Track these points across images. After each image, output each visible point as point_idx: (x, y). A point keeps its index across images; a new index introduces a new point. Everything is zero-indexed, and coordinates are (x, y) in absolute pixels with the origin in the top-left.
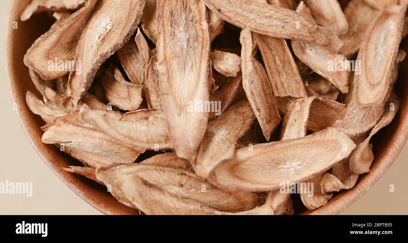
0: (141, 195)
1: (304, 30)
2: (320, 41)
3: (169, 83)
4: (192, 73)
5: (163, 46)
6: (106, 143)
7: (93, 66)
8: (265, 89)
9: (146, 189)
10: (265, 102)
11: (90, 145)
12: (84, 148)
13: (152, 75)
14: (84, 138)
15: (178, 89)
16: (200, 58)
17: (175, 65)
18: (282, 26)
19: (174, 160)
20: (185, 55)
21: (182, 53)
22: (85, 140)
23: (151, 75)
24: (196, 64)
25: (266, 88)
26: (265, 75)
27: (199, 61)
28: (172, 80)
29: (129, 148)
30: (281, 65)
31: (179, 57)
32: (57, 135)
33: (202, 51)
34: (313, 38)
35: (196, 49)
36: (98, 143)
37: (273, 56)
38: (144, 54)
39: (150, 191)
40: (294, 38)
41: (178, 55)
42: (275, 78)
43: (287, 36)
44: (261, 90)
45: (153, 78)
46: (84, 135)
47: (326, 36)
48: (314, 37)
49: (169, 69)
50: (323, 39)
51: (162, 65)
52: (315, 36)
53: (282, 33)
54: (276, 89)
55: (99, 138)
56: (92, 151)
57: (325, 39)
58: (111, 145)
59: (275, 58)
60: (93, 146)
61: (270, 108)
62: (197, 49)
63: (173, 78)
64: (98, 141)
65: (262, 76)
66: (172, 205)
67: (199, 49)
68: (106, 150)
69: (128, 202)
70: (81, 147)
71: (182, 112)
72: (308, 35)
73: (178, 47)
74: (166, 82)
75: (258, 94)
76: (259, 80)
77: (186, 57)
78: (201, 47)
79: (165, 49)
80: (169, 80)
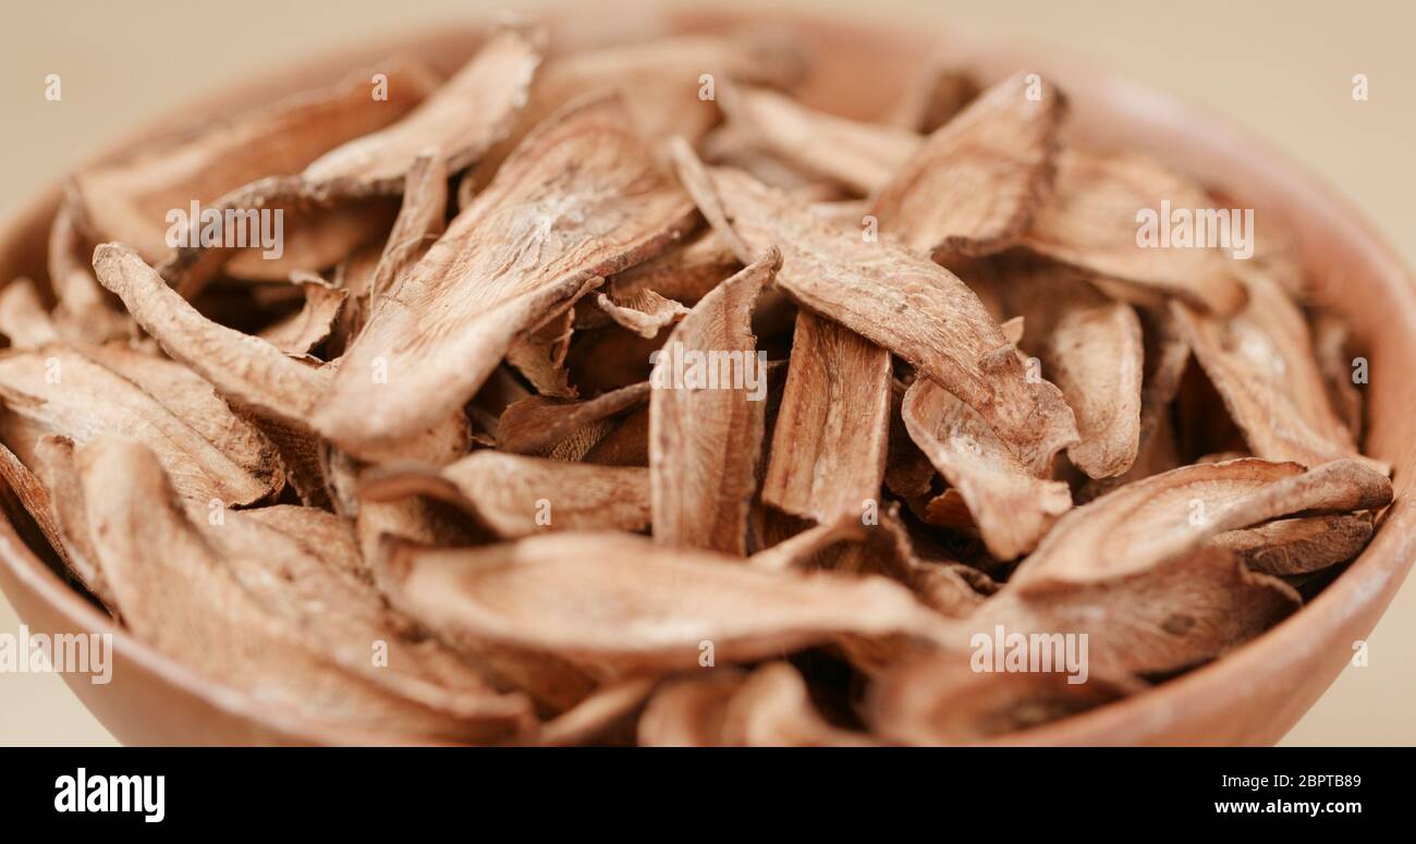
0: (134, 526)
1: (965, 347)
2: (1010, 413)
3: (432, 289)
4: (519, 279)
6: (148, 427)
8: (735, 440)
9: (162, 519)
10: (718, 484)
11: (96, 422)
14: (92, 398)
16: (571, 264)
17: (482, 257)
18: (897, 305)
19: (321, 536)
20: (531, 241)
21: (525, 237)
22: (91, 405)
24: (547, 270)
27: (564, 267)
28: (446, 288)
30: (838, 432)
31: (510, 242)
33: (591, 253)
34: (989, 395)
35: (576, 244)
37: (829, 399)
39: (175, 537)
40: (921, 362)
41: (508, 237)
42: (796, 454)
43: (900, 341)
44: (722, 440)
46: (94, 389)
47: (1035, 399)
48: (993, 391)
49: (458, 260)
50: (1019, 409)
52: (998, 387)
53: (888, 324)
54: (781, 482)
55: (135, 408)
57: (1027, 411)
59: (833, 406)
60: (102, 428)
61: (725, 514)
62: (581, 245)
63: (452, 284)
64: (125, 416)
66: (218, 604)
67: (586, 247)
69: (89, 561)
71: (412, 349)
72: (975, 370)
73: (523, 221)
74: (421, 281)
75: (702, 440)
76: (729, 403)
77: (529, 247)
78: (596, 247)
79: (483, 217)
80: (438, 285)
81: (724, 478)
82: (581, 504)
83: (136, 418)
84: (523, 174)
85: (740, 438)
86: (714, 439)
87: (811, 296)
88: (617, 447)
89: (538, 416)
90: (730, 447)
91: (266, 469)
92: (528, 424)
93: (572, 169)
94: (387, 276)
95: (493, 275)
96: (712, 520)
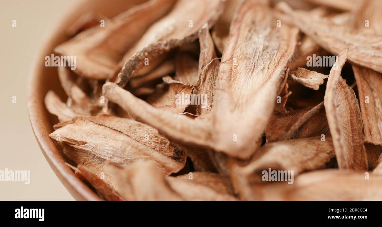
3: (229, 82)
4: (261, 74)
5: (233, 47)
6: (131, 148)
7: (138, 54)
8: (353, 122)
10: (351, 139)
11: (109, 148)
12: (100, 153)
13: (211, 80)
14: (105, 139)
15: (239, 89)
16: (276, 64)
17: (242, 66)
20: (257, 57)
21: (255, 56)
22: (105, 142)
23: (209, 79)
24: (269, 68)
25: (355, 122)
26: (357, 104)
27: (274, 66)
28: (234, 81)
29: (158, 162)
30: (381, 109)
31: (250, 59)
32: (71, 132)
33: (280, 58)
35: (273, 55)
36: (121, 147)
38: (206, 53)
41: (248, 56)
42: (370, 121)
44: (349, 123)
45: (211, 84)
46: (104, 136)
49: (233, 69)
51: (226, 64)
54: (369, 133)
55: (123, 141)
56: (111, 158)
58: (136, 152)
59: (376, 100)
60: (112, 151)
61: (356, 150)
62: (275, 55)
63: (235, 79)
64: (120, 145)
65: (352, 104)
67: (277, 56)
68: (129, 159)
70: (97, 152)
71: (237, 109)
73: (251, 49)
74: (225, 80)
75: (342, 124)
76: (348, 108)
77: (258, 60)
78: (281, 55)
79: (234, 49)
80: (230, 80)
81: (353, 137)
82: (309, 157)
83: (125, 145)
84: (239, 29)
85: (355, 120)
86: (346, 123)
87: (357, 60)
88: (308, 130)
89: (280, 124)
90: (352, 125)
91: (178, 156)
92: (277, 128)
93: (253, 23)
94: (203, 76)
95: (250, 73)
96: (352, 153)
